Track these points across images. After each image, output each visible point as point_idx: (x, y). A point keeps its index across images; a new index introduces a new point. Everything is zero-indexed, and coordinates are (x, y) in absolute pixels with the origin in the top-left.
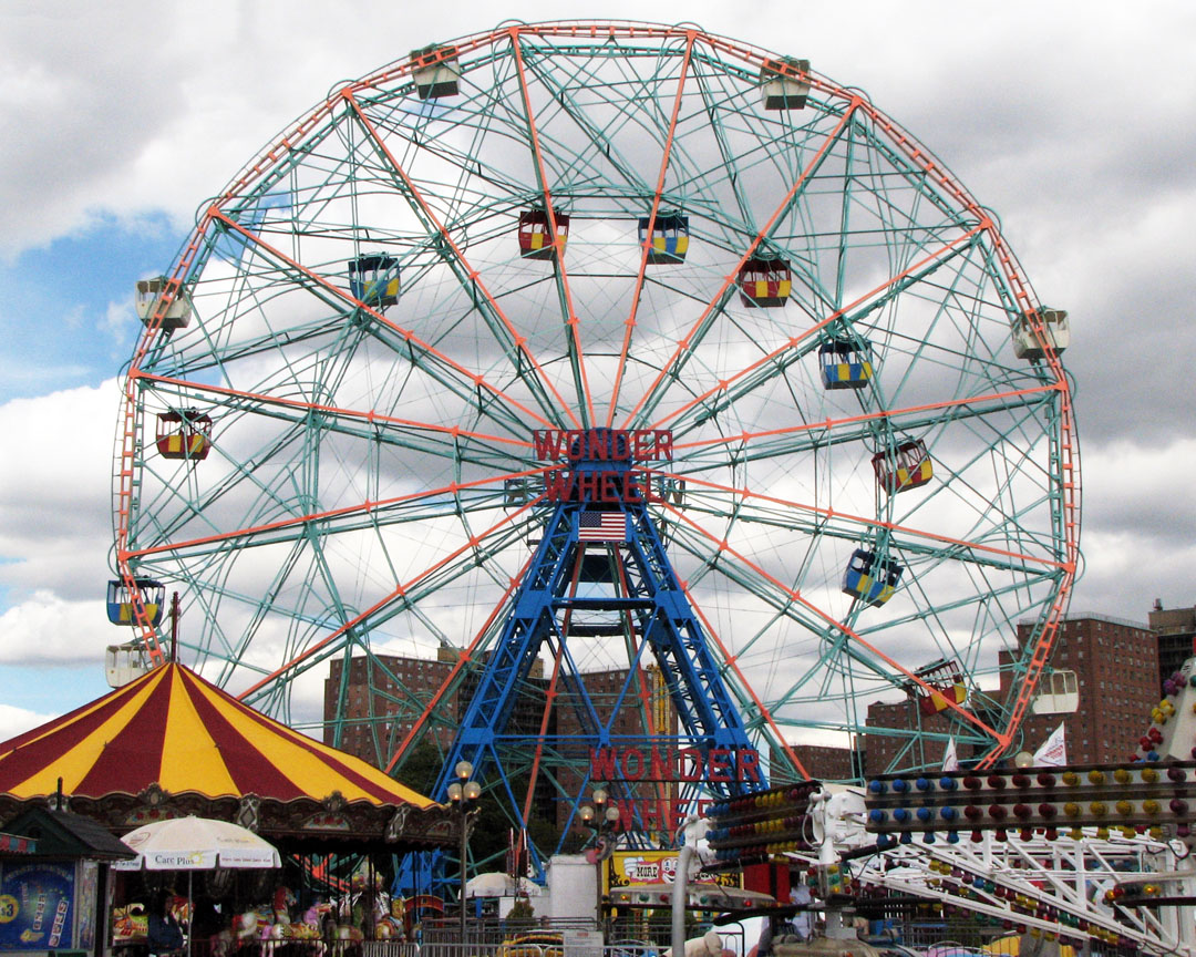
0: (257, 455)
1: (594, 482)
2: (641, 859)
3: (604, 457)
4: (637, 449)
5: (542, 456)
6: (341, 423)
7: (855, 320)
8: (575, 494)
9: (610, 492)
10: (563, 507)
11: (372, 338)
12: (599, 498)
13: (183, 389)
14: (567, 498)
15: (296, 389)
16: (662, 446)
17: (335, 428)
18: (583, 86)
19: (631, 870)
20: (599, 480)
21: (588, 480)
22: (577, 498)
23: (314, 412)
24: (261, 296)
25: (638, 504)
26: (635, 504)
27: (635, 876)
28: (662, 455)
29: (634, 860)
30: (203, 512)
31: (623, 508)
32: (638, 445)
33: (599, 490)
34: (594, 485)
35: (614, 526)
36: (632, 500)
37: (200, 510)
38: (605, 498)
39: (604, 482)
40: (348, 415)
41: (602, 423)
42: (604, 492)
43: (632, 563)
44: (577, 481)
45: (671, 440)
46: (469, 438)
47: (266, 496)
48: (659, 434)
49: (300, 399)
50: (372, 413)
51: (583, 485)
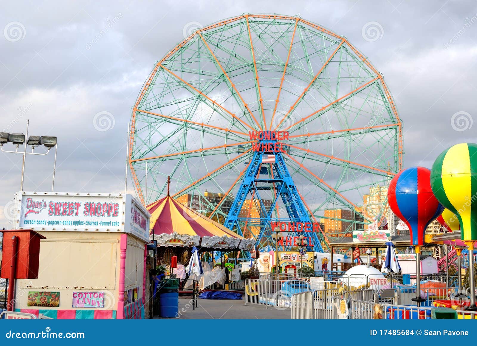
0: (169, 134)
1: (266, 146)
2: (285, 254)
3: (269, 139)
4: (278, 137)
5: (251, 139)
6: (193, 126)
7: (341, 103)
8: (260, 150)
9: (271, 149)
10: (257, 153)
11: (203, 102)
12: (268, 151)
13: (149, 115)
14: (258, 151)
15: (181, 116)
16: (286, 136)
17: (191, 127)
18: (266, 33)
19: (283, 257)
20: (268, 145)
21: (264, 145)
22: (261, 150)
23: (186, 123)
24: (172, 89)
25: (279, 152)
26: (277, 152)
27: (284, 259)
28: (286, 139)
29: (283, 254)
30: (153, 150)
31: (274, 153)
32: (279, 135)
33: (268, 148)
34: (266, 147)
35: (271, 159)
36: (277, 151)
37: (152, 149)
38: (269, 151)
39: (269, 146)
40: (195, 124)
41: (268, 130)
42: (269, 149)
43: (275, 169)
44: (261, 146)
45: (288, 134)
46: (229, 132)
47: (172, 146)
48: (285, 132)
49: (182, 118)
50: (203, 123)
51: (263, 147)
